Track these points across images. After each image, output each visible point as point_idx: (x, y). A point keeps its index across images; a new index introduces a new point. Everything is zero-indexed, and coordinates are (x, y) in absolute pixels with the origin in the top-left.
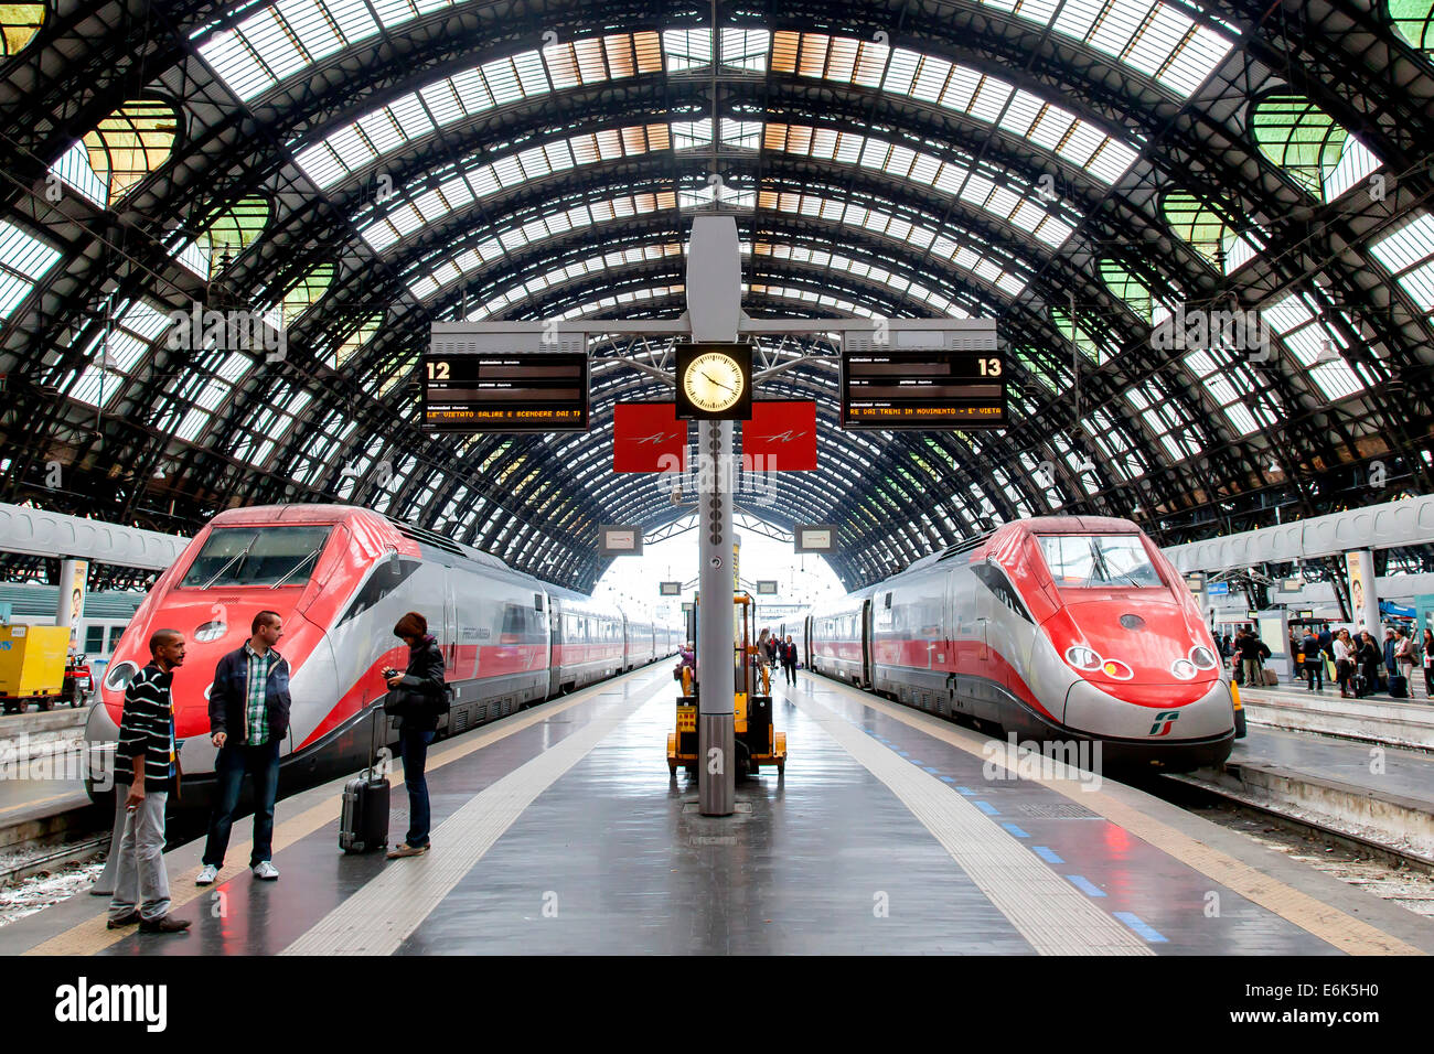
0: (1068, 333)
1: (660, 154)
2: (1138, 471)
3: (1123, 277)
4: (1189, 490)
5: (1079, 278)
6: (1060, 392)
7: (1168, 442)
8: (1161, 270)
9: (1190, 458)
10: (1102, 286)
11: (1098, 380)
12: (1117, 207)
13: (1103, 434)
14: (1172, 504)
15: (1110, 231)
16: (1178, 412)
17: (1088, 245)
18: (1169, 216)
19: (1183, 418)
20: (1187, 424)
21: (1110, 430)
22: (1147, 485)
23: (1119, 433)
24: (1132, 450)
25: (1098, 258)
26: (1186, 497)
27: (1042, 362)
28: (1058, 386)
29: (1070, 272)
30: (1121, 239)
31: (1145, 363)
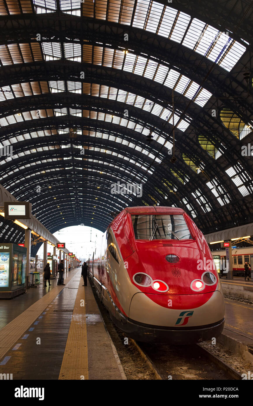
0: (188, 162)
1: (45, 95)
2: (209, 210)
3: (206, 142)
4: (225, 216)
5: (191, 143)
6: (185, 184)
7: (219, 200)
8: (219, 139)
9: (226, 205)
10: (199, 145)
11: (197, 179)
12: (204, 116)
13: (198, 198)
14: (220, 221)
15: (202, 125)
16: (223, 189)
17: (194, 130)
18: (222, 119)
19: (224, 191)
20: (225, 194)
21: (200, 196)
22: (212, 214)
23: (203, 197)
24: (207, 203)
25: (198, 135)
26: (224, 219)
27: (179, 173)
28: (184, 181)
29: (188, 140)
30: (205, 128)
31: (212, 172)
